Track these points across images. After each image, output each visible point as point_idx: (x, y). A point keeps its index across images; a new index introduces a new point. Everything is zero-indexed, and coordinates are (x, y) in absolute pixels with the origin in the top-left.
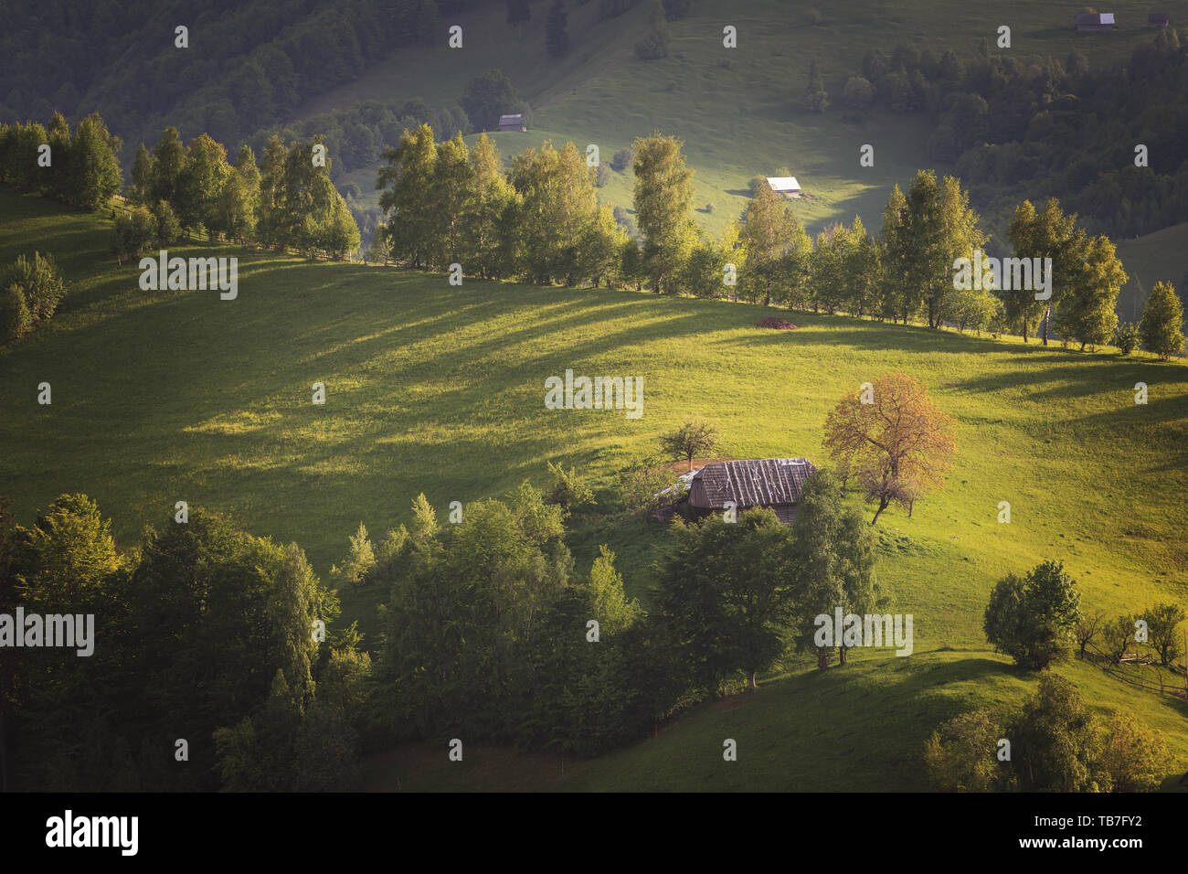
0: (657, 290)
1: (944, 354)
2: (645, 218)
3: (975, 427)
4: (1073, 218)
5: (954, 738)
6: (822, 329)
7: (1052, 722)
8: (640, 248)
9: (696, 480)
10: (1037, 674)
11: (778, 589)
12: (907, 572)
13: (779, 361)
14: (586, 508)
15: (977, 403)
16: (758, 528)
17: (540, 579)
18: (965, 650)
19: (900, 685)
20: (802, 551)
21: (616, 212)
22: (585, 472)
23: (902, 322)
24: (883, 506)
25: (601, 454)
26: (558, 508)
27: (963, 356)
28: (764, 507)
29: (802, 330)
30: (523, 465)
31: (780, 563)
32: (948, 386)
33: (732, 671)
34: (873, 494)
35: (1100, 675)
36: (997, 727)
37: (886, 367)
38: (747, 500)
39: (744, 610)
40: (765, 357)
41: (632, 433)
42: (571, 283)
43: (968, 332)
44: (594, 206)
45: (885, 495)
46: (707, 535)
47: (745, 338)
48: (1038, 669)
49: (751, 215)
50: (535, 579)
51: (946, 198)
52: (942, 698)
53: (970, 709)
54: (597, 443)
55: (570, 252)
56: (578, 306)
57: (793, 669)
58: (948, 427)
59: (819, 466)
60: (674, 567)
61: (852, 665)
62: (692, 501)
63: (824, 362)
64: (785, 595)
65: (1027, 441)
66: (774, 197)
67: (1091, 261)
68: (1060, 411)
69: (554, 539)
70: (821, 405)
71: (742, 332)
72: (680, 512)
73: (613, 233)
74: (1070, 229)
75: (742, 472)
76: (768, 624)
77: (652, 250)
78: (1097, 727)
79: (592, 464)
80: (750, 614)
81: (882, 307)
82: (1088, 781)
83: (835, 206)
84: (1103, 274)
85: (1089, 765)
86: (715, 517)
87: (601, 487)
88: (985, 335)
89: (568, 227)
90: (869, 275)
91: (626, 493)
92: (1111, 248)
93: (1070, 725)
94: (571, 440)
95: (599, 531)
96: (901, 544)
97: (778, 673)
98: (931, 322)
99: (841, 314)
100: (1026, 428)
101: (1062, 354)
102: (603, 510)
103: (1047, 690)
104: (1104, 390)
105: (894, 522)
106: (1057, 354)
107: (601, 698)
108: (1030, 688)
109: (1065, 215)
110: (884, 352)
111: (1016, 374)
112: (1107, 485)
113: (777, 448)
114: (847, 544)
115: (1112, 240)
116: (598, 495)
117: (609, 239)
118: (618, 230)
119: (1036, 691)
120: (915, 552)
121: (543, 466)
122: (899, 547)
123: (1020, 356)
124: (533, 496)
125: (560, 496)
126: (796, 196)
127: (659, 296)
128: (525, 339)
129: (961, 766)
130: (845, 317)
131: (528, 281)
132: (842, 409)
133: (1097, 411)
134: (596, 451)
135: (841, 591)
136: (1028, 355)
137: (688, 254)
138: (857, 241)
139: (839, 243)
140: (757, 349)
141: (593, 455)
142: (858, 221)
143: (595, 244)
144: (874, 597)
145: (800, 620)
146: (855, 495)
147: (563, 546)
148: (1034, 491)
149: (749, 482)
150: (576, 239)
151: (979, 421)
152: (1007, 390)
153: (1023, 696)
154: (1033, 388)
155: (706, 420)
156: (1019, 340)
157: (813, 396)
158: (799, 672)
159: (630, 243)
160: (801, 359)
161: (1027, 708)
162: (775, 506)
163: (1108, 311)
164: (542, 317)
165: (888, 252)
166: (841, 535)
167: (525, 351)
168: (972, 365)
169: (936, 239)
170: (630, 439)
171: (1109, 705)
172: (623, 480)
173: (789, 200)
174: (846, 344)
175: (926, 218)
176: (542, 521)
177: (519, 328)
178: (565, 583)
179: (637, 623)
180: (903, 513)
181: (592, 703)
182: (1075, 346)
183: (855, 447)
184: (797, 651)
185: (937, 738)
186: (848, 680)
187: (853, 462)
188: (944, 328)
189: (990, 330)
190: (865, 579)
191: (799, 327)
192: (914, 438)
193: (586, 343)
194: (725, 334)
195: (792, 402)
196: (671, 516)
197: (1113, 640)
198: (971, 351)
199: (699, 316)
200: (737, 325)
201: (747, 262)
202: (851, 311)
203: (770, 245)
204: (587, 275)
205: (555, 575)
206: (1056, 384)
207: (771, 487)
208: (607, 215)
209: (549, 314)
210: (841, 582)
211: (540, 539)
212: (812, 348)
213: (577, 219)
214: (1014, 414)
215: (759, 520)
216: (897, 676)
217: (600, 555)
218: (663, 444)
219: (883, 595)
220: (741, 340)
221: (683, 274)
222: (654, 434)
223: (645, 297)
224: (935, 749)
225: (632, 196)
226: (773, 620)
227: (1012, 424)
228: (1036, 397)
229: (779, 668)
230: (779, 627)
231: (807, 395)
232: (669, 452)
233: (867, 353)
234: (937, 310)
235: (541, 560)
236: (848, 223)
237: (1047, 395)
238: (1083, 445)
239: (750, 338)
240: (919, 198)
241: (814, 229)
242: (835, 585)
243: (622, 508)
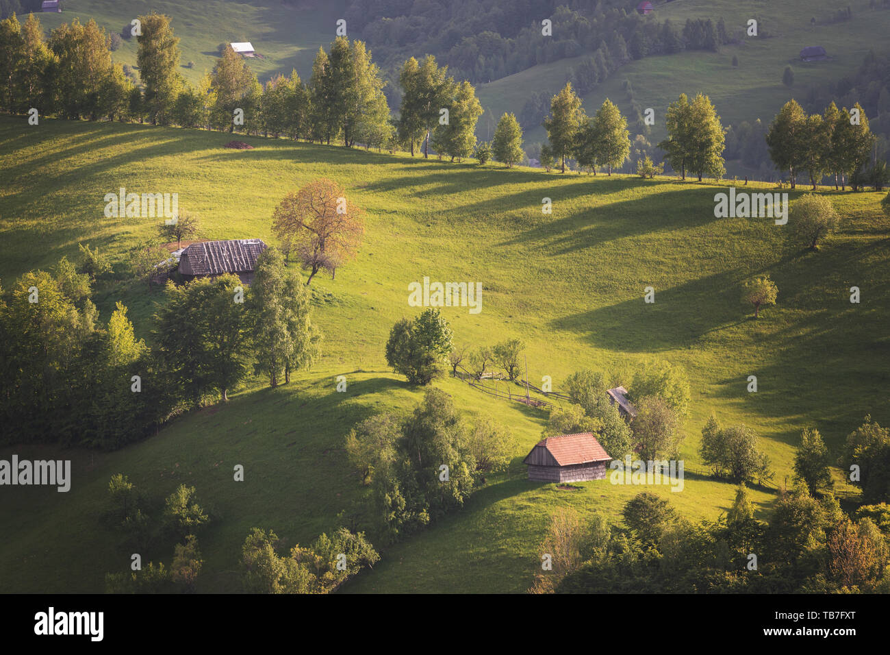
0: (154, 123)
1: (355, 166)
2: (144, 73)
3: (377, 216)
4: (445, 69)
5: (366, 434)
6: (270, 149)
7: (434, 421)
8: (142, 93)
9: (184, 255)
10: (423, 387)
11: (241, 331)
12: (332, 318)
13: (240, 172)
14: (107, 276)
15: (380, 200)
16: (227, 289)
17: (75, 327)
18: (372, 372)
19: (327, 398)
20: (257, 304)
21: (125, 68)
22: (105, 251)
23: (326, 143)
24: (315, 271)
25: (116, 238)
26: (87, 276)
27: (369, 166)
28: (231, 273)
29: (256, 149)
30: (62, 246)
31: (243, 313)
32: (359, 187)
33: (210, 389)
34: (307, 263)
35: (467, 387)
36: (395, 426)
37: (315, 175)
38: (219, 269)
39: (218, 346)
40: (230, 169)
41: (138, 223)
42: (94, 118)
43: (372, 150)
44: (109, 64)
45: (315, 265)
46: (191, 294)
47: (217, 155)
48: (424, 384)
49: (220, 70)
50: (71, 326)
51: (356, 55)
52: (356, 406)
53: (377, 413)
54: (114, 230)
55: (93, 96)
56: (99, 134)
57: (253, 387)
58: (360, 216)
59: (269, 244)
60: (168, 317)
61: (293, 384)
62: (181, 270)
63: (272, 172)
64: (246, 335)
65: (414, 226)
66: (235, 56)
67: (458, 100)
68: (438, 204)
69: (84, 298)
70: (270, 202)
71: (215, 151)
72: (172, 278)
73: (123, 82)
74: (443, 77)
75: (216, 249)
76: (234, 355)
77: (150, 94)
78: (465, 424)
79: (110, 245)
80: (222, 348)
81: (312, 133)
82: (460, 462)
83: (278, 62)
84: (466, 108)
85: (460, 451)
86: (197, 281)
87: (117, 261)
88: (383, 152)
89: (92, 79)
90: (302, 110)
91: (135, 265)
92: (471, 90)
93: (447, 423)
94: (95, 229)
95: (116, 292)
96: (328, 298)
97: (242, 390)
98: (346, 142)
99: (283, 138)
100: (414, 216)
101: (438, 164)
102: (118, 277)
103: (430, 399)
104: (468, 189)
105: (322, 283)
106: (434, 164)
107: (119, 409)
108: (417, 398)
109: (439, 67)
110: (314, 164)
111: (407, 179)
112: (470, 255)
113: (240, 232)
114: (289, 299)
115: (472, 84)
116: (115, 267)
117: (120, 87)
118: (127, 81)
119: (422, 400)
120: (337, 304)
121: (76, 247)
122: (326, 301)
123: (409, 166)
124: (69, 268)
125: (87, 267)
126: (251, 55)
127: (156, 127)
128: (62, 158)
129: (371, 452)
130: (286, 140)
131: (64, 117)
132: (285, 204)
133: (463, 204)
134: (113, 236)
135: (285, 332)
136: (414, 165)
137: (176, 96)
138: (294, 87)
139: (282, 88)
140: (225, 163)
141: (111, 239)
142: (295, 74)
143: (111, 90)
144: (309, 336)
145: (258, 352)
146: (294, 264)
147: (90, 303)
148: (420, 260)
149: (220, 257)
150: (97, 88)
151: (380, 211)
152: (400, 190)
153: (414, 403)
154: (418, 188)
155: (190, 213)
156: (408, 155)
157: (265, 195)
158: (257, 389)
159: (135, 90)
160: (255, 170)
161: (417, 411)
162: (239, 273)
163: (470, 134)
164: (73, 142)
165: (315, 94)
166: (285, 292)
167: (63, 167)
168: (375, 173)
169: (349, 85)
170: (137, 228)
171: (473, 408)
172: (132, 256)
173: (247, 59)
174: (287, 159)
175: (342, 70)
176: (75, 285)
177: (58, 151)
178: (92, 329)
179: (142, 356)
180: (328, 277)
181: (112, 413)
182: (447, 158)
183: (294, 231)
184: (255, 374)
185: (353, 433)
186: (291, 394)
187: (293, 242)
188: (356, 147)
189: (388, 148)
190: (302, 323)
191: (254, 147)
192: (335, 224)
193: (105, 160)
194: (203, 153)
195: (250, 200)
196: (166, 280)
197: (475, 363)
198: (375, 163)
199: (185, 140)
200: (211, 146)
201: (217, 102)
202: (291, 135)
203: (233, 90)
204: (105, 113)
205: (84, 322)
206: (433, 186)
207: (236, 259)
208: (119, 70)
209: (79, 140)
210: (285, 326)
211: (74, 298)
212: (264, 162)
213: (98, 74)
214: (405, 206)
215: (227, 283)
216: (325, 390)
217: (116, 309)
218: (160, 231)
219: (315, 334)
220: (214, 157)
221: (173, 111)
222: (153, 224)
223: (146, 127)
224: (352, 442)
225: (136, 57)
226: (238, 352)
227: (404, 213)
228: (420, 195)
229: (243, 386)
230: (242, 357)
231: (260, 195)
232: (164, 235)
233: (301, 165)
234: (351, 135)
235: (75, 313)
236: (288, 74)
237: (428, 193)
238: (453, 228)
239: (220, 155)
240: (337, 56)
241: (264, 79)
242: (282, 328)
243: (132, 276)
